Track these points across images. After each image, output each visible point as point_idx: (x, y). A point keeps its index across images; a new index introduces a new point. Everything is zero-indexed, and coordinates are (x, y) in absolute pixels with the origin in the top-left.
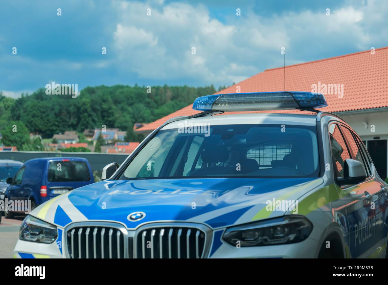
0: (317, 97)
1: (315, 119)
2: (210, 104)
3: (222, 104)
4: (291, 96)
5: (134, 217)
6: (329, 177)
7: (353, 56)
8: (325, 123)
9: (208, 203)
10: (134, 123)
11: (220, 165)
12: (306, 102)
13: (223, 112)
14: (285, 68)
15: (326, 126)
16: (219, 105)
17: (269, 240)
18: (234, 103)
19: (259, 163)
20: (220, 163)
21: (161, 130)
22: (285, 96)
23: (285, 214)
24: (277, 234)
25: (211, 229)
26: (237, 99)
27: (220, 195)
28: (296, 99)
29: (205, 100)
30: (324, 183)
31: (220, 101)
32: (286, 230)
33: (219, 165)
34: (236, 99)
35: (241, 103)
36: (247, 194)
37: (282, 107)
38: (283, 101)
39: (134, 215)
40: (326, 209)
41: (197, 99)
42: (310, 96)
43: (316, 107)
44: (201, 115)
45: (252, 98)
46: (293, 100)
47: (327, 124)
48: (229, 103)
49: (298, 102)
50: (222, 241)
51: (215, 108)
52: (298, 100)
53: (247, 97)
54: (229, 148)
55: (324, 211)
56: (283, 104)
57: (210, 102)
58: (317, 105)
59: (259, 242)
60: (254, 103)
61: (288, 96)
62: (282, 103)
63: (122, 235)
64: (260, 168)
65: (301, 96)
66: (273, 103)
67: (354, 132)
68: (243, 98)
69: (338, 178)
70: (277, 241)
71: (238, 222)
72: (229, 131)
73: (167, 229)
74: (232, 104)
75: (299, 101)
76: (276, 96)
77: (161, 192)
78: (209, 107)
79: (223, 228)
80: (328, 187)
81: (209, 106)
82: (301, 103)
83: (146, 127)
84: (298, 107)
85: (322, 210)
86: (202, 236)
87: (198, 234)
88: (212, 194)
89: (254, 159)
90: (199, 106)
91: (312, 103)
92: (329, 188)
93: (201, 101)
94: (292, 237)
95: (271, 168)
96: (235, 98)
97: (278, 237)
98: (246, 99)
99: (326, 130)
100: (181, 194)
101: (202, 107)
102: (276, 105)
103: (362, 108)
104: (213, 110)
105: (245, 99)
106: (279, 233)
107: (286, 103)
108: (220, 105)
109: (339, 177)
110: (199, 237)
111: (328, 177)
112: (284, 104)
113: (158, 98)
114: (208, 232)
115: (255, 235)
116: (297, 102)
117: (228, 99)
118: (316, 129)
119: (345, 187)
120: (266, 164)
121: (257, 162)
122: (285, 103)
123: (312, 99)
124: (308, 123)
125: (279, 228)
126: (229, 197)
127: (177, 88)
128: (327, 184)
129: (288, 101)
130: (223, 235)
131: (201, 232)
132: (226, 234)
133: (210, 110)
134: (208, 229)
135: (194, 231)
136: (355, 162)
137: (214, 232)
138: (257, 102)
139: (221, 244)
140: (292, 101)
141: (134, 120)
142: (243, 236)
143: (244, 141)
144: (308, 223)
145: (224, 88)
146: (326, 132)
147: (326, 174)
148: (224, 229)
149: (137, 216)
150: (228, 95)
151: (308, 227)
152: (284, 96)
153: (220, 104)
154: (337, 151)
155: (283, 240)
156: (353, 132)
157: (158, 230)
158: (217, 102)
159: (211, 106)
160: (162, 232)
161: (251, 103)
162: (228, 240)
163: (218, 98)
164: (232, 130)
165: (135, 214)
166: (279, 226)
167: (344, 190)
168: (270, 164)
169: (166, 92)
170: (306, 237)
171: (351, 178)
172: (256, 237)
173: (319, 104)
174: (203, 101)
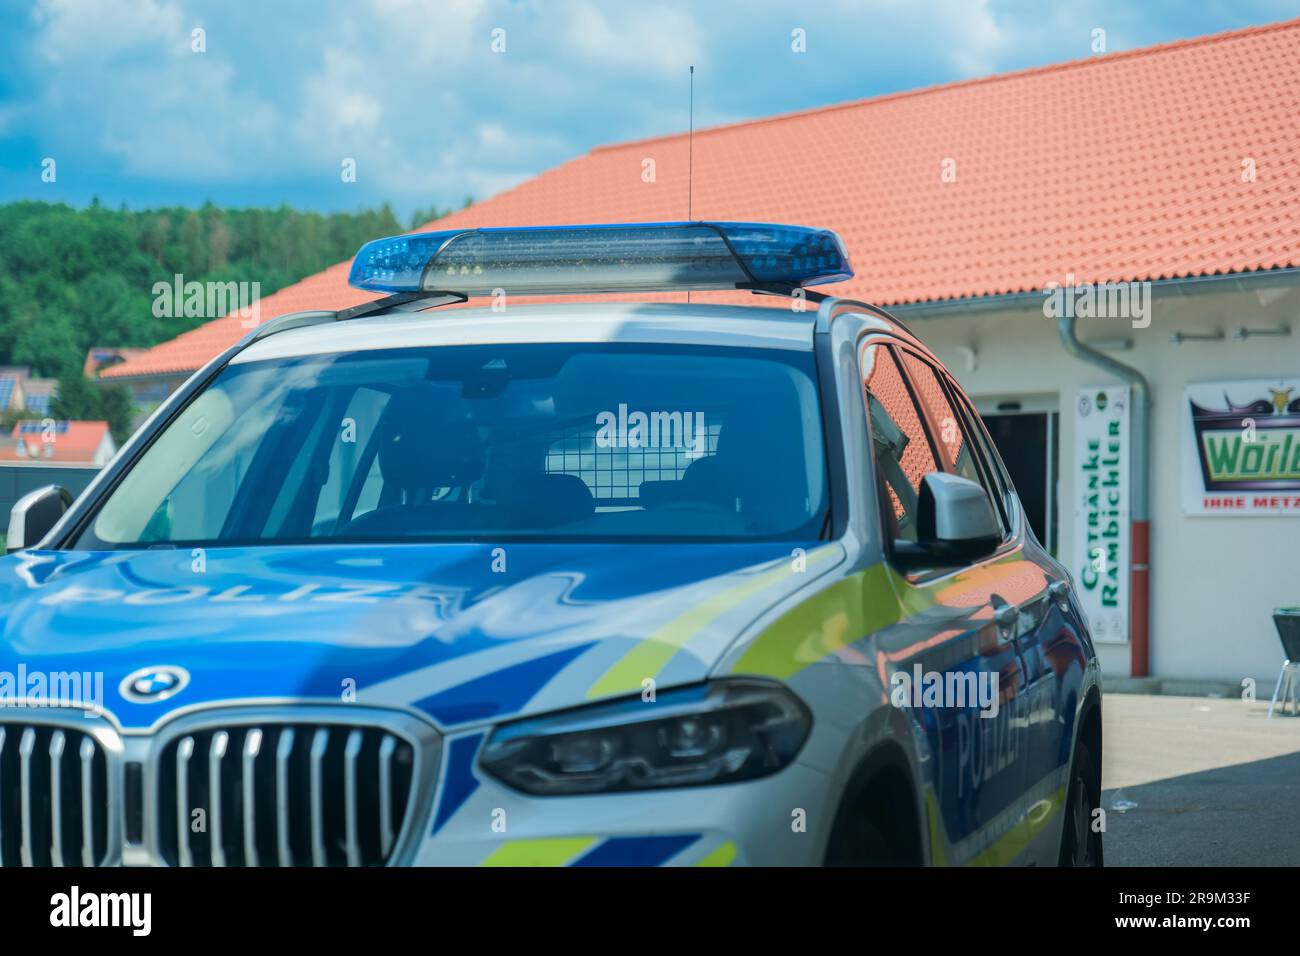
0: (813, 244)
1: (811, 326)
2: (415, 268)
3: (460, 268)
4: (720, 239)
5: (144, 686)
6: (866, 539)
7: (922, 99)
8: (847, 339)
9: (422, 636)
10: (86, 348)
11: (447, 499)
12: (774, 263)
13: (464, 298)
14: (691, 136)
15: (851, 351)
16: (448, 272)
17: (652, 772)
18: (506, 263)
19: (592, 491)
20: (448, 489)
21: (233, 361)
22: (698, 240)
23: (715, 674)
24: (679, 748)
25: (437, 730)
26: (519, 248)
27: (467, 604)
28: (737, 250)
29: (396, 252)
30: (846, 562)
31: (453, 254)
32: (716, 732)
33: (444, 497)
34: (513, 248)
35: (534, 262)
36: (566, 599)
37: (682, 281)
38: (689, 258)
39: (145, 678)
40: (854, 658)
41: (365, 245)
42: (789, 240)
43: (813, 282)
44: (382, 309)
45: (573, 247)
46: (728, 253)
47: (854, 345)
48: (488, 264)
49: (745, 262)
50: (476, 772)
51: (433, 281)
52: (747, 253)
53: (556, 243)
54: (484, 433)
55: (846, 667)
56: (687, 268)
57: (415, 259)
58: (815, 274)
59: (616, 777)
60: (581, 265)
61: (709, 239)
62: (685, 264)
63: (100, 754)
64: (599, 510)
65: (759, 238)
66: (653, 266)
67: (947, 376)
68: (542, 245)
69: (898, 542)
70: (681, 773)
71: (534, 706)
72: (493, 366)
73: (271, 732)
74: (497, 266)
75: (750, 258)
76: (662, 238)
77: (243, 594)
78: (409, 280)
79: (482, 726)
80: (859, 576)
81: (410, 275)
82: (757, 263)
83: (138, 362)
84: (747, 280)
85: (838, 659)
86: (403, 756)
87: (387, 747)
88: (432, 603)
89: (576, 477)
90: (372, 275)
91: (797, 266)
92: (865, 579)
93: (380, 256)
94: (736, 758)
95: (641, 508)
96: (510, 246)
97: (681, 761)
98: (552, 247)
99: (850, 365)
100: (322, 603)
101: (383, 278)
102: (660, 273)
103: (957, 295)
104: (426, 289)
105: (547, 251)
106: (688, 743)
107: (701, 263)
108: (451, 271)
109: (900, 538)
110: (394, 758)
111: (860, 540)
112: (693, 266)
113: (179, 251)
114: (425, 742)
115: (598, 753)
116: (743, 261)
117: (481, 250)
118: (815, 362)
119: (924, 576)
120: (620, 493)
121: (585, 489)
122: (697, 263)
123: (796, 250)
124: (783, 337)
125: (689, 728)
126: (496, 611)
127: (253, 215)
128: (858, 566)
129: (709, 259)
130: (483, 752)
131: (401, 743)
132: (494, 747)
133: (415, 287)
134: (426, 731)
135: (373, 737)
136: (957, 485)
137: (448, 741)
138: (593, 261)
139: (473, 785)
140: (724, 259)
141: (86, 337)
142: (556, 756)
143: (548, 404)
144: (793, 707)
145: (433, 218)
146: (850, 374)
147: (853, 529)
148: (487, 730)
149: (155, 684)
150: (482, 233)
151: (793, 724)
152: (695, 237)
153: (451, 268)
154: (887, 443)
155: (703, 771)
156: (943, 374)
157: (237, 735)
158: (440, 260)
159: (419, 274)
160: (254, 743)
161: (568, 265)
162: (498, 772)
163: (444, 245)
164: (500, 365)
165: (151, 677)
166: (688, 718)
167: (920, 586)
168: (635, 493)
169: (208, 229)
170: (786, 760)
171: (942, 544)
172: (605, 760)
173: (822, 269)
174: (388, 254)
